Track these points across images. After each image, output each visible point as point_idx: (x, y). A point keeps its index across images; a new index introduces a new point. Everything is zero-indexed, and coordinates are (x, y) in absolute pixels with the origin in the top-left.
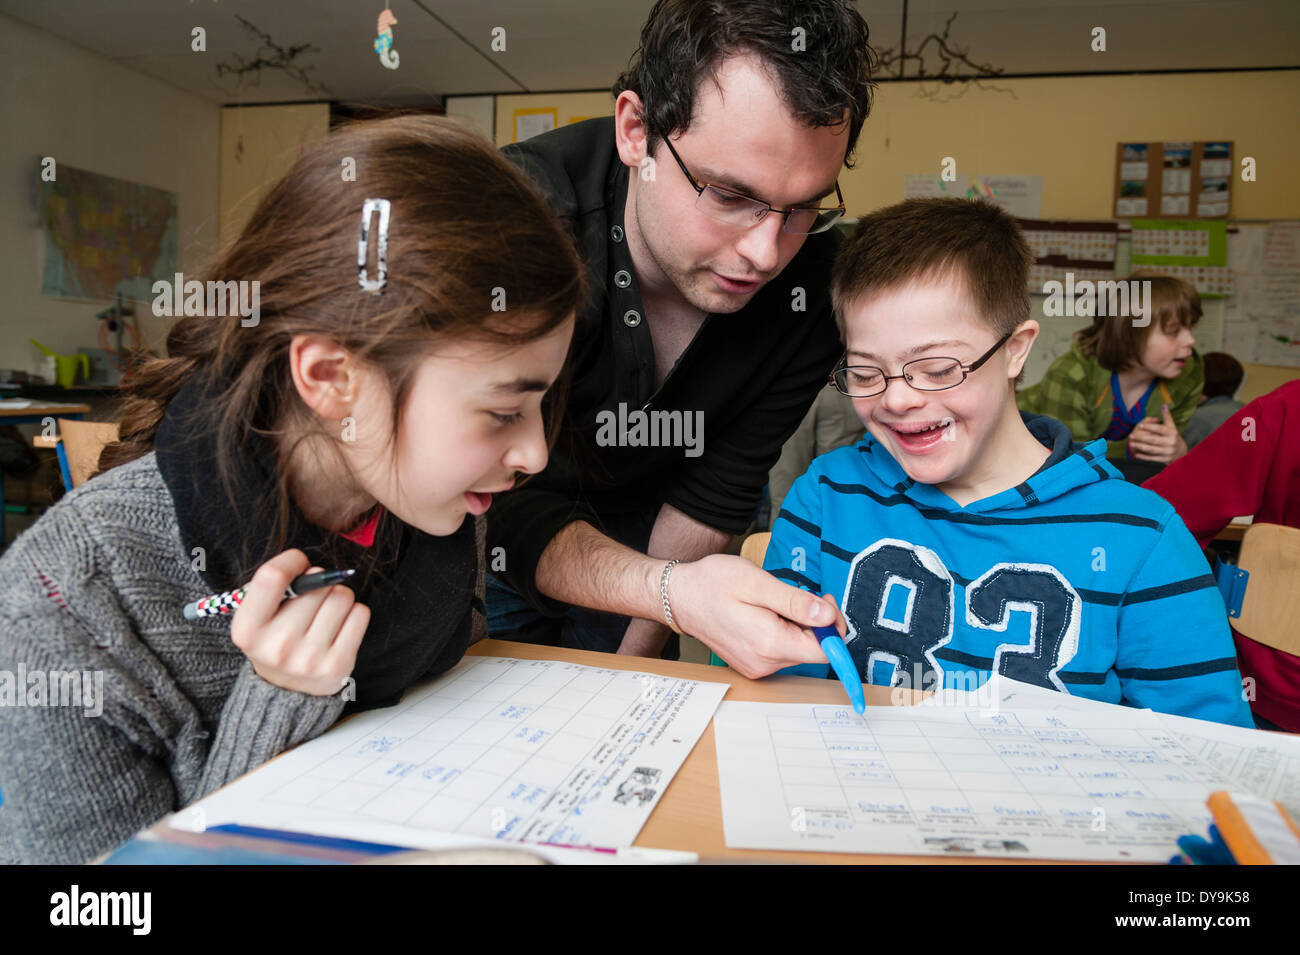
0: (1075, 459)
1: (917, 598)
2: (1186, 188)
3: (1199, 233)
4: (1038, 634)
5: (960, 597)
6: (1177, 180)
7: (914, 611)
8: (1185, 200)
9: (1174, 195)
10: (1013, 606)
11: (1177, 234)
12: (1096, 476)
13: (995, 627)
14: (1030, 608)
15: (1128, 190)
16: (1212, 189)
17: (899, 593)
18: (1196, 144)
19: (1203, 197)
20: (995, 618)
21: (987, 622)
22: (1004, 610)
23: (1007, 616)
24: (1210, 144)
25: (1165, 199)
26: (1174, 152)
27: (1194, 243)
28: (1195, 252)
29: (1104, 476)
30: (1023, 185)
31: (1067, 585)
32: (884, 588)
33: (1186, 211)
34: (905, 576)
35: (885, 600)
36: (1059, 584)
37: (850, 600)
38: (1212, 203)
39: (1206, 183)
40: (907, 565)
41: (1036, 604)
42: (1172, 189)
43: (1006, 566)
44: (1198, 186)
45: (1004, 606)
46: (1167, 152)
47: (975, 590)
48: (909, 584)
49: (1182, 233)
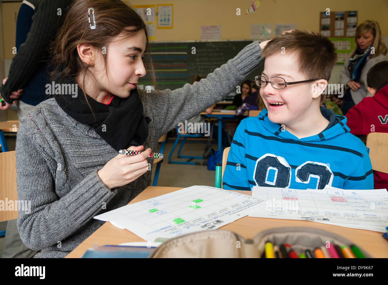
0: (338, 125)
1: (278, 173)
2: (343, 27)
3: (347, 42)
4: (319, 185)
5: (293, 173)
6: (340, 24)
7: (277, 178)
8: (342, 31)
9: (339, 29)
10: (312, 176)
11: (340, 43)
12: (344, 131)
13: (305, 182)
14: (318, 177)
15: (324, 28)
16: (351, 27)
17: (273, 172)
18: (345, 12)
19: (348, 30)
20: (305, 180)
21: (303, 180)
22: (308, 177)
23: (309, 179)
24: (350, 12)
25: (336, 31)
26: (338, 15)
27: (346, 45)
28: (346, 48)
29: (346, 131)
30: (290, 27)
31: (330, 170)
32: (267, 171)
33: (343, 34)
34: (273, 166)
35: (267, 175)
36: (328, 170)
37: (256, 174)
38: (351, 32)
39: (349, 25)
40: (274, 162)
41: (320, 176)
42: (338, 27)
43: (310, 162)
44: (347, 26)
45: (309, 175)
46: (336, 15)
47: (299, 170)
48: (275, 169)
49: (342, 42)
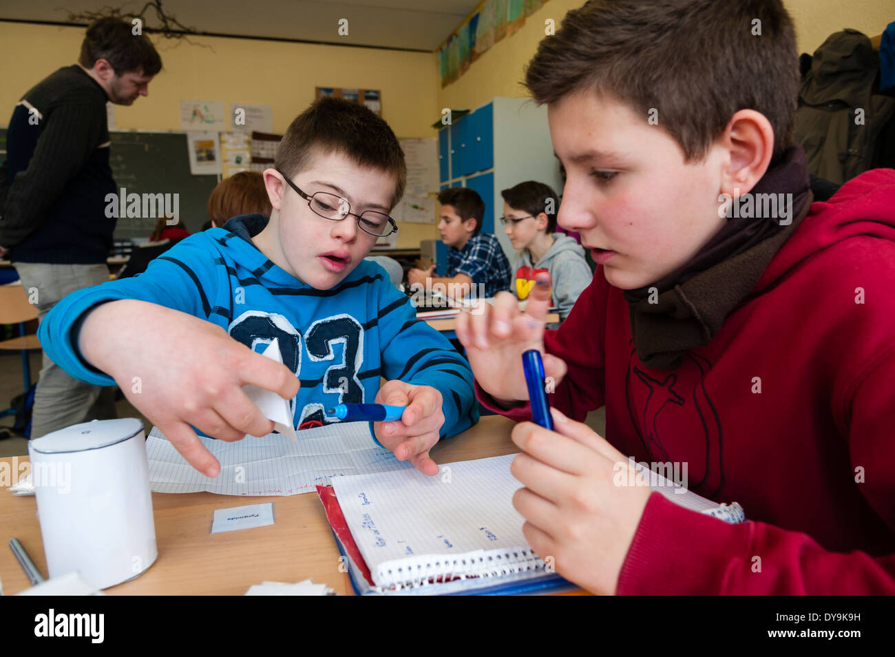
4: (346, 355)
10: (332, 342)
13: (327, 358)
14: (343, 341)
17: (263, 348)
18: (361, 91)
20: (325, 353)
21: (321, 356)
22: (328, 346)
23: (331, 349)
24: (368, 91)
26: (348, 95)
30: (259, 111)
31: (357, 323)
34: (263, 336)
36: (354, 323)
40: (265, 328)
41: (343, 337)
43: (319, 321)
45: (327, 344)
46: (345, 94)
47: (307, 340)
48: (268, 341)
